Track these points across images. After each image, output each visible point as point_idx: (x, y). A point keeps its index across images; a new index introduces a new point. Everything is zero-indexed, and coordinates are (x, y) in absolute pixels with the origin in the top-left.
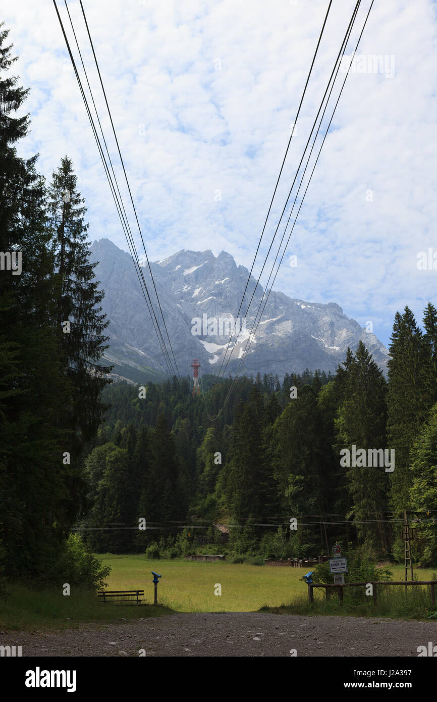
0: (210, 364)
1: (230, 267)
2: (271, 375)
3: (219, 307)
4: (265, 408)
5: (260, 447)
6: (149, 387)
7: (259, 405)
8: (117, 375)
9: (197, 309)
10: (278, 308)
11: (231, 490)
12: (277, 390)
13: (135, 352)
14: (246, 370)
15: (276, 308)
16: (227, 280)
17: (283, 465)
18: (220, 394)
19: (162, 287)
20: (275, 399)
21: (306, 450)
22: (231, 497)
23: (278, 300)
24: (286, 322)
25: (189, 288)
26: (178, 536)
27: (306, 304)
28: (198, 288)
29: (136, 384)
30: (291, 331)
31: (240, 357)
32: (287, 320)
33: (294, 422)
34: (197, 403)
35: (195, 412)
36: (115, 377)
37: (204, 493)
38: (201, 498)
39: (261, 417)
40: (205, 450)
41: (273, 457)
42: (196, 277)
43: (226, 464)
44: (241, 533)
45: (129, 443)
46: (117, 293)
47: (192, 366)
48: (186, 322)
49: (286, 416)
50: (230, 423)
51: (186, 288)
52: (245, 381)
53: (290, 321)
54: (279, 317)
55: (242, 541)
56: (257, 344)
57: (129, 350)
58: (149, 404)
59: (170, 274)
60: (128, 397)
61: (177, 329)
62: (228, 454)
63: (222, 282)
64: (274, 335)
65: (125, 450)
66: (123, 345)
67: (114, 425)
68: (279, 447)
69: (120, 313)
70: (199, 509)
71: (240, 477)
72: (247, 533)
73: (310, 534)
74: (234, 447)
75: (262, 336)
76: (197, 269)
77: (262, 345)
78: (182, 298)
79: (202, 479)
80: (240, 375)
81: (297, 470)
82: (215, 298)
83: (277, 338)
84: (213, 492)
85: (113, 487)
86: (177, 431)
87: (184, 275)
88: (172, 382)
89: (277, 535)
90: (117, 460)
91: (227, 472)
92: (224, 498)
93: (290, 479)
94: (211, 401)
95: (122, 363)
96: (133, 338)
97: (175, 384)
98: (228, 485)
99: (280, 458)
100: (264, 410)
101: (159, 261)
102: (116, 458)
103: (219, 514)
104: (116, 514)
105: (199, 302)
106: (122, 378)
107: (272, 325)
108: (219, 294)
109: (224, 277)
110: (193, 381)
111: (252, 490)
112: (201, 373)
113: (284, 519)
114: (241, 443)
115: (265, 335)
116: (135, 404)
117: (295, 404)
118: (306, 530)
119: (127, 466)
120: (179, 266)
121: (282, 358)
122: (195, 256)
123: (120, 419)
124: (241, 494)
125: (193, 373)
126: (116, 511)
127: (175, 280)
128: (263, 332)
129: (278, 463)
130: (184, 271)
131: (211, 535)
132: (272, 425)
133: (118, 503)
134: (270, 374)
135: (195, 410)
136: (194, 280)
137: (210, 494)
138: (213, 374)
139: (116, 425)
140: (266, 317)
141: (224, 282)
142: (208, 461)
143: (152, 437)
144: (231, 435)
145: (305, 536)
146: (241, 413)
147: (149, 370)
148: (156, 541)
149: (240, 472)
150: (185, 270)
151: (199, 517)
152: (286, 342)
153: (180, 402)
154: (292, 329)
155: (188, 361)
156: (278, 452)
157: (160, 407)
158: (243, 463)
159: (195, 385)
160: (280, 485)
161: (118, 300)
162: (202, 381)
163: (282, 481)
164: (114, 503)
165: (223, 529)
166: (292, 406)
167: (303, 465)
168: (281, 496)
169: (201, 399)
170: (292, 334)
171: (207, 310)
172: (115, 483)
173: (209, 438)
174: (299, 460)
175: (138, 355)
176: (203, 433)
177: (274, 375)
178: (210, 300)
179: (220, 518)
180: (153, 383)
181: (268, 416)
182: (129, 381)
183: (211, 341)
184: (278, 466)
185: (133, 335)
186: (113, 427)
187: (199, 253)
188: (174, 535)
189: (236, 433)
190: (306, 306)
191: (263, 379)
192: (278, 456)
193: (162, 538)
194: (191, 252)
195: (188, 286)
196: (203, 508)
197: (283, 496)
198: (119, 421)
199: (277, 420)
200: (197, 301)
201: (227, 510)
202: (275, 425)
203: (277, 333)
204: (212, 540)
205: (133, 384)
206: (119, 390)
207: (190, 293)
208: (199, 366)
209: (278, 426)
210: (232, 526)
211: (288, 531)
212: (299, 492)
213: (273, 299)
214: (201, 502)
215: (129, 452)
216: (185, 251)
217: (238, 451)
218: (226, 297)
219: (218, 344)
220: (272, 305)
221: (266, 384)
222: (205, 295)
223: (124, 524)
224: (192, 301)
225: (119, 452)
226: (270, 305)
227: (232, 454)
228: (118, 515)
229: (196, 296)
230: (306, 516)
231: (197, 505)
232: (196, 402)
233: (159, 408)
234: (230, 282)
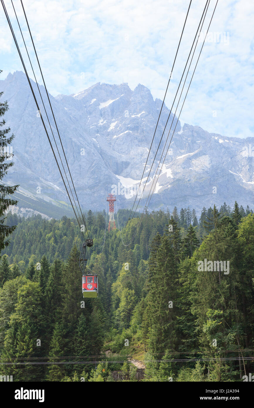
0: (126, 199)
1: (146, 101)
2: (189, 209)
3: (136, 141)
4: (182, 241)
5: (177, 280)
6: (64, 221)
7: (176, 238)
8: (32, 210)
9: (113, 144)
10: (195, 142)
11: (147, 325)
12: (195, 224)
13: (50, 187)
14: (162, 205)
15: (193, 142)
16: (144, 113)
17: (201, 299)
18: (135, 229)
19: (77, 120)
20: (193, 232)
21: (225, 283)
22: (147, 332)
23: (195, 135)
24: (203, 156)
25: (105, 122)
26: (92, 371)
27: (224, 138)
28: (114, 122)
29: (51, 218)
30: (209, 166)
31: (156, 192)
32: (205, 154)
33: (213, 255)
34: (113, 238)
35: (110, 247)
36: (30, 211)
37: (120, 328)
38: (116, 334)
39: (179, 250)
40: (120, 286)
41: (191, 291)
42: (112, 111)
43: (142, 299)
44: (157, 369)
45: (42, 277)
46: (32, 127)
47: (108, 201)
48: (102, 157)
49: (204, 249)
50: (146, 257)
51: (101, 122)
52: (161, 216)
53: (207, 156)
54: (196, 152)
55: (158, 377)
56: (174, 179)
57: (44, 185)
58: (63, 238)
59: (86, 107)
60: (42, 232)
61: (93, 163)
62: (144, 289)
63: (139, 116)
64: (191, 170)
65: (37, 284)
66: (38, 179)
67: (28, 260)
68: (197, 281)
69: (35, 147)
70: (114, 345)
71: (156, 311)
72: (163, 369)
73: (229, 370)
74: (150, 281)
75: (179, 171)
76: (113, 103)
77: (179, 180)
78: (98, 132)
79: (117, 314)
80: (157, 210)
81: (216, 304)
82: (131, 132)
83: (194, 173)
84: (128, 328)
85: (26, 321)
86: (92, 266)
87: (100, 109)
88: (87, 217)
89: (194, 371)
90: (29, 294)
91: (143, 307)
92: (140, 334)
93: (208, 314)
94: (127, 236)
95: (37, 198)
96: (48, 173)
97: (90, 218)
98: (144, 320)
99: (198, 292)
100: (182, 243)
101: (74, 94)
102: (28, 292)
103: (134, 349)
104: (29, 349)
105: (115, 137)
106: (37, 213)
107: (189, 159)
108: (135, 128)
109: (141, 110)
110: (109, 217)
111: (168, 325)
112: (117, 208)
113: (202, 355)
114: (157, 276)
115: (183, 170)
116: (49, 239)
117: (215, 236)
118: (224, 366)
119: (39, 299)
120: (95, 100)
121: (199, 194)
122: (111, 89)
123: (34, 254)
124: (157, 329)
125: (109, 207)
126: (28, 346)
127: (90, 113)
128: (180, 166)
129: (196, 297)
130: (99, 105)
131: (126, 371)
132: (190, 258)
133: (30, 338)
134: (187, 208)
135: (110, 245)
136: (110, 114)
137: (126, 329)
138: (129, 209)
139: (31, 260)
140: (183, 151)
141: (140, 116)
142: (123, 296)
143: (65, 271)
144: (147, 271)
145: (224, 372)
146: (157, 246)
147: (64, 205)
148: (69, 376)
149: (156, 306)
150: (101, 104)
151: (114, 352)
152: (203, 177)
153: (96, 237)
154: (209, 164)
155: (104, 196)
156: (196, 285)
157: (75, 241)
158: (159, 297)
159: (110, 220)
160: (198, 320)
161: (33, 134)
162: (117, 216)
163: (200, 316)
164: (27, 337)
165: (138, 365)
166: (211, 238)
167: (222, 299)
168: (199, 331)
169: (117, 234)
170: (210, 169)
171: (123, 144)
172: (28, 317)
173: (125, 273)
174: (218, 294)
175: (53, 189)
176: (119, 267)
177: (191, 210)
178: (126, 134)
179: (136, 353)
180: (68, 217)
181: (186, 249)
182: (44, 216)
183: (127, 176)
184: (196, 301)
185: (48, 169)
186: (27, 262)
187: (115, 87)
188: (88, 371)
189: (152, 266)
190: (224, 140)
191: (180, 214)
192: (196, 290)
193: (75, 374)
194: (107, 85)
195: (104, 120)
196: (118, 344)
197: (200, 331)
198: (33, 255)
199: (195, 253)
200: (113, 135)
201: (143, 346)
202: (193, 258)
203: (194, 167)
204: (127, 376)
205: (48, 219)
206: (33, 225)
207: (106, 127)
208: (115, 200)
209: (196, 259)
210: (147, 362)
211: (206, 367)
212: (218, 326)
213: (190, 133)
214: (116, 337)
215: (41, 285)
216: (101, 84)
217: (154, 285)
218: (143, 131)
219: (134, 179)
220: (189, 139)
221: (183, 220)
222: (121, 128)
223: (36, 358)
224: (108, 135)
225: (30, 285)
226: (187, 140)
227: (148, 289)
228: (31, 350)
229: (112, 130)
230: (224, 351)
231: (112, 340)
232: (111, 237)
233: (73, 243)
234: (146, 116)
